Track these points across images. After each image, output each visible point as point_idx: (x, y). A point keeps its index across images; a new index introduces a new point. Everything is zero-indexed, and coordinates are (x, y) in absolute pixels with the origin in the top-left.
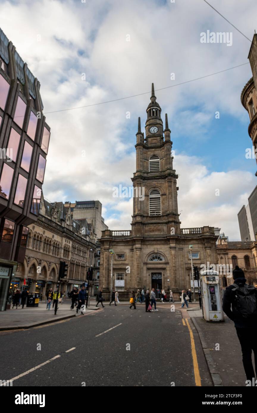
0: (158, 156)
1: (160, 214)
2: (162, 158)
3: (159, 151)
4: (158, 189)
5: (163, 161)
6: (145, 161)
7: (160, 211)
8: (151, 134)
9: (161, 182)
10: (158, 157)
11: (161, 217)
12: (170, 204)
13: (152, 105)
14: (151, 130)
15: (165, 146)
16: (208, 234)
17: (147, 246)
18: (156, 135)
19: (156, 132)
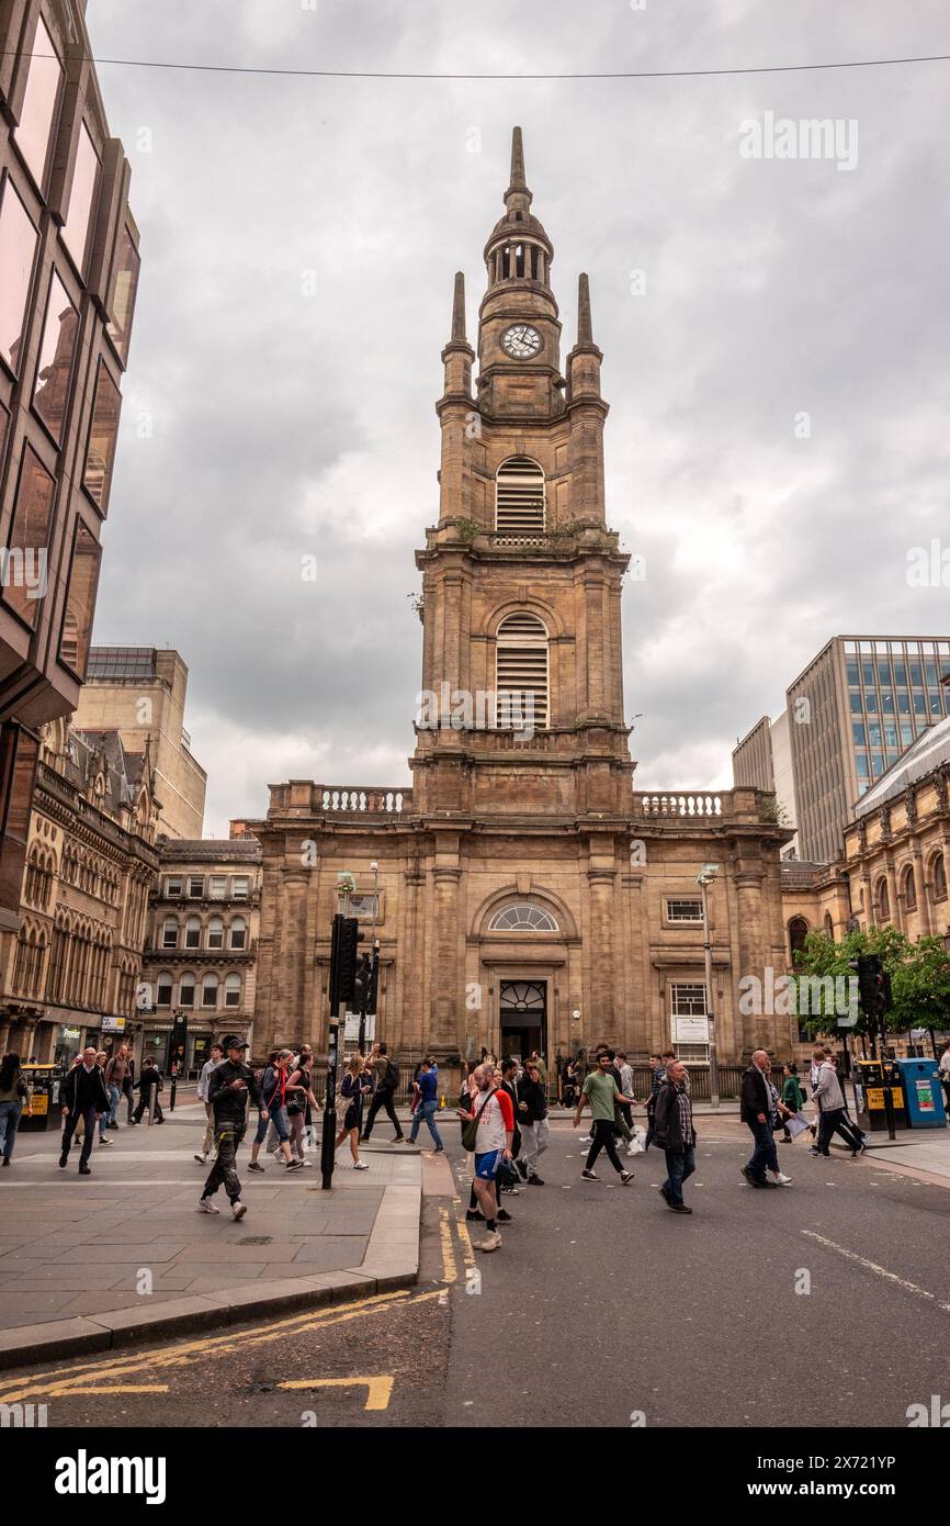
0: (536, 463)
1: (544, 725)
2: (559, 476)
3: (546, 442)
4: (538, 611)
5: (561, 487)
6: (478, 481)
8: (508, 360)
9: (551, 582)
10: (535, 467)
11: (547, 735)
12: (592, 682)
13: (514, 226)
14: (510, 341)
15: (573, 420)
16: (753, 820)
17: (485, 864)
18: (530, 368)
19: (532, 351)
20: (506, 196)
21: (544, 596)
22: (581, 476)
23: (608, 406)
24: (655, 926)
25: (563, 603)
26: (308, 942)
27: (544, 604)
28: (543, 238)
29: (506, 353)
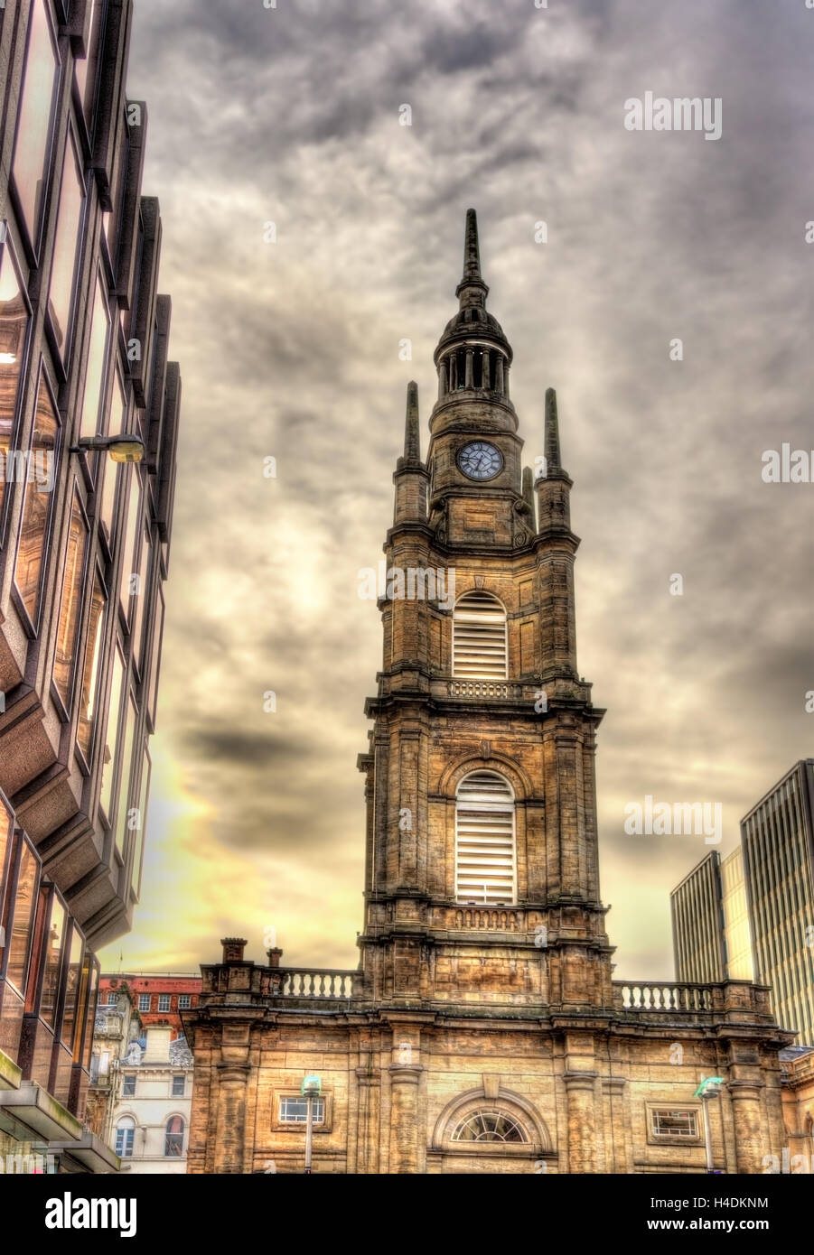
0: (497, 598)
1: (510, 900)
2: (523, 615)
3: (508, 576)
4: (503, 769)
5: (524, 628)
6: (434, 618)
7: (507, 884)
8: (465, 480)
9: (518, 736)
10: (497, 603)
11: (513, 911)
12: (566, 853)
13: (469, 327)
14: (467, 460)
15: (540, 552)
16: (748, 1019)
17: (448, 1062)
18: (491, 492)
19: (492, 471)
20: (460, 289)
21: (510, 752)
22: (550, 618)
23: (579, 540)
24: (640, 1139)
25: (531, 761)
26: (246, 1155)
27: (509, 762)
28: (501, 341)
29: (463, 474)
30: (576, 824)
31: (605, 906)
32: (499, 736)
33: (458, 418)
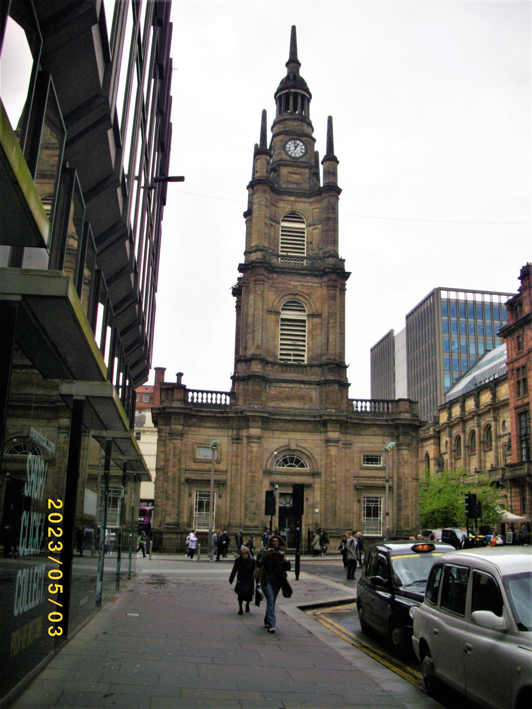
0: (301, 216)
1: (303, 361)
2: (314, 225)
3: (307, 205)
4: (302, 299)
5: (314, 231)
6: (271, 225)
7: (302, 353)
8: (288, 158)
9: (310, 284)
10: (301, 218)
11: (305, 366)
12: (330, 340)
13: (292, 83)
14: (289, 148)
15: (323, 195)
16: (407, 416)
17: (273, 434)
18: (300, 164)
19: (301, 154)
20: (287, 64)
21: (306, 291)
22: (327, 227)
23: (341, 190)
24: (357, 467)
25: (316, 296)
26: (182, 471)
27: (305, 296)
28: (307, 90)
29: (287, 154)
30: (336, 327)
31: (347, 365)
32: (301, 283)
33: (286, 127)
